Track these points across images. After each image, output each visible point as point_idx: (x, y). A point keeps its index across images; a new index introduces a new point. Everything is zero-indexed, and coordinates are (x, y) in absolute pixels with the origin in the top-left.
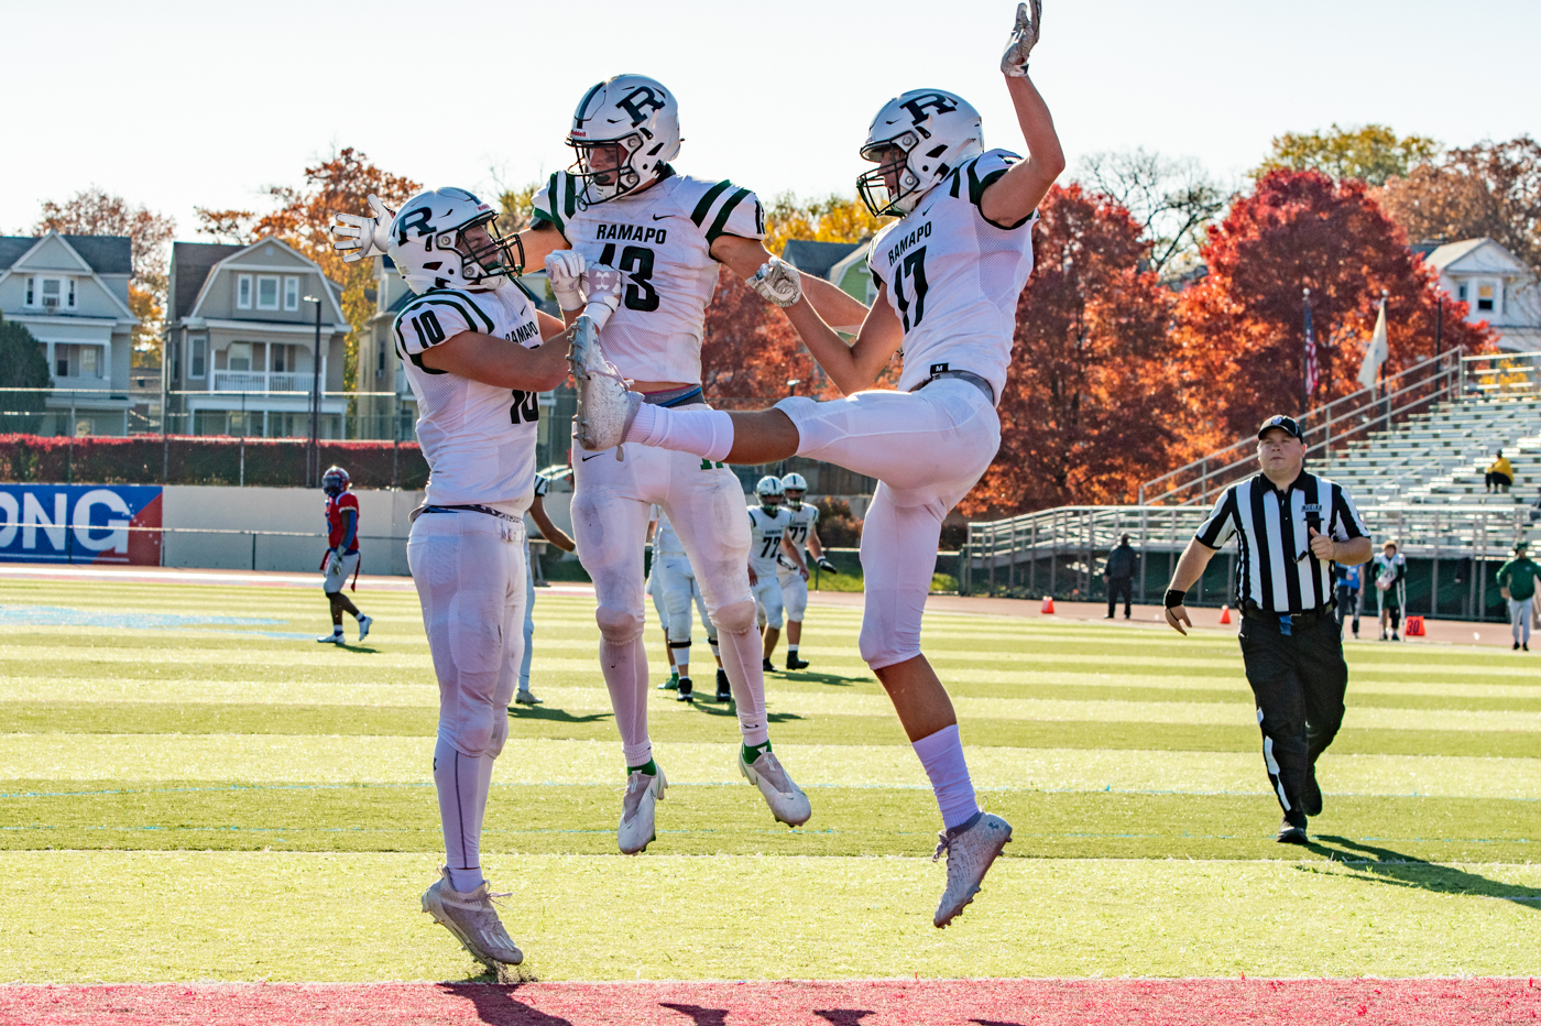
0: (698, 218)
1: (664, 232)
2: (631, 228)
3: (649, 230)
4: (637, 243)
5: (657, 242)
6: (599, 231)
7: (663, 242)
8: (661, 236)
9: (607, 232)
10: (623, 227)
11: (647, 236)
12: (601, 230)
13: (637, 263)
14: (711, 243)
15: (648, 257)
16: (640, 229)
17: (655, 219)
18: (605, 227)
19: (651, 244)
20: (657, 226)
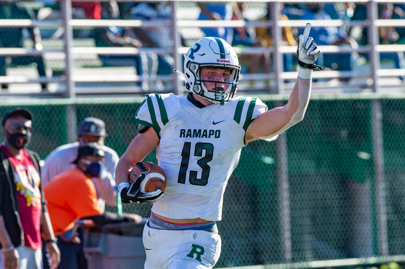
0: (237, 118)
1: (219, 131)
2: (200, 131)
3: (210, 131)
4: (204, 140)
5: (216, 137)
6: (181, 133)
7: (219, 137)
8: (217, 134)
9: (186, 133)
10: (195, 131)
11: (210, 134)
12: (182, 132)
13: (204, 152)
14: (246, 130)
15: (210, 148)
16: (205, 131)
17: (214, 124)
18: (184, 130)
19: (212, 140)
20: (215, 128)
